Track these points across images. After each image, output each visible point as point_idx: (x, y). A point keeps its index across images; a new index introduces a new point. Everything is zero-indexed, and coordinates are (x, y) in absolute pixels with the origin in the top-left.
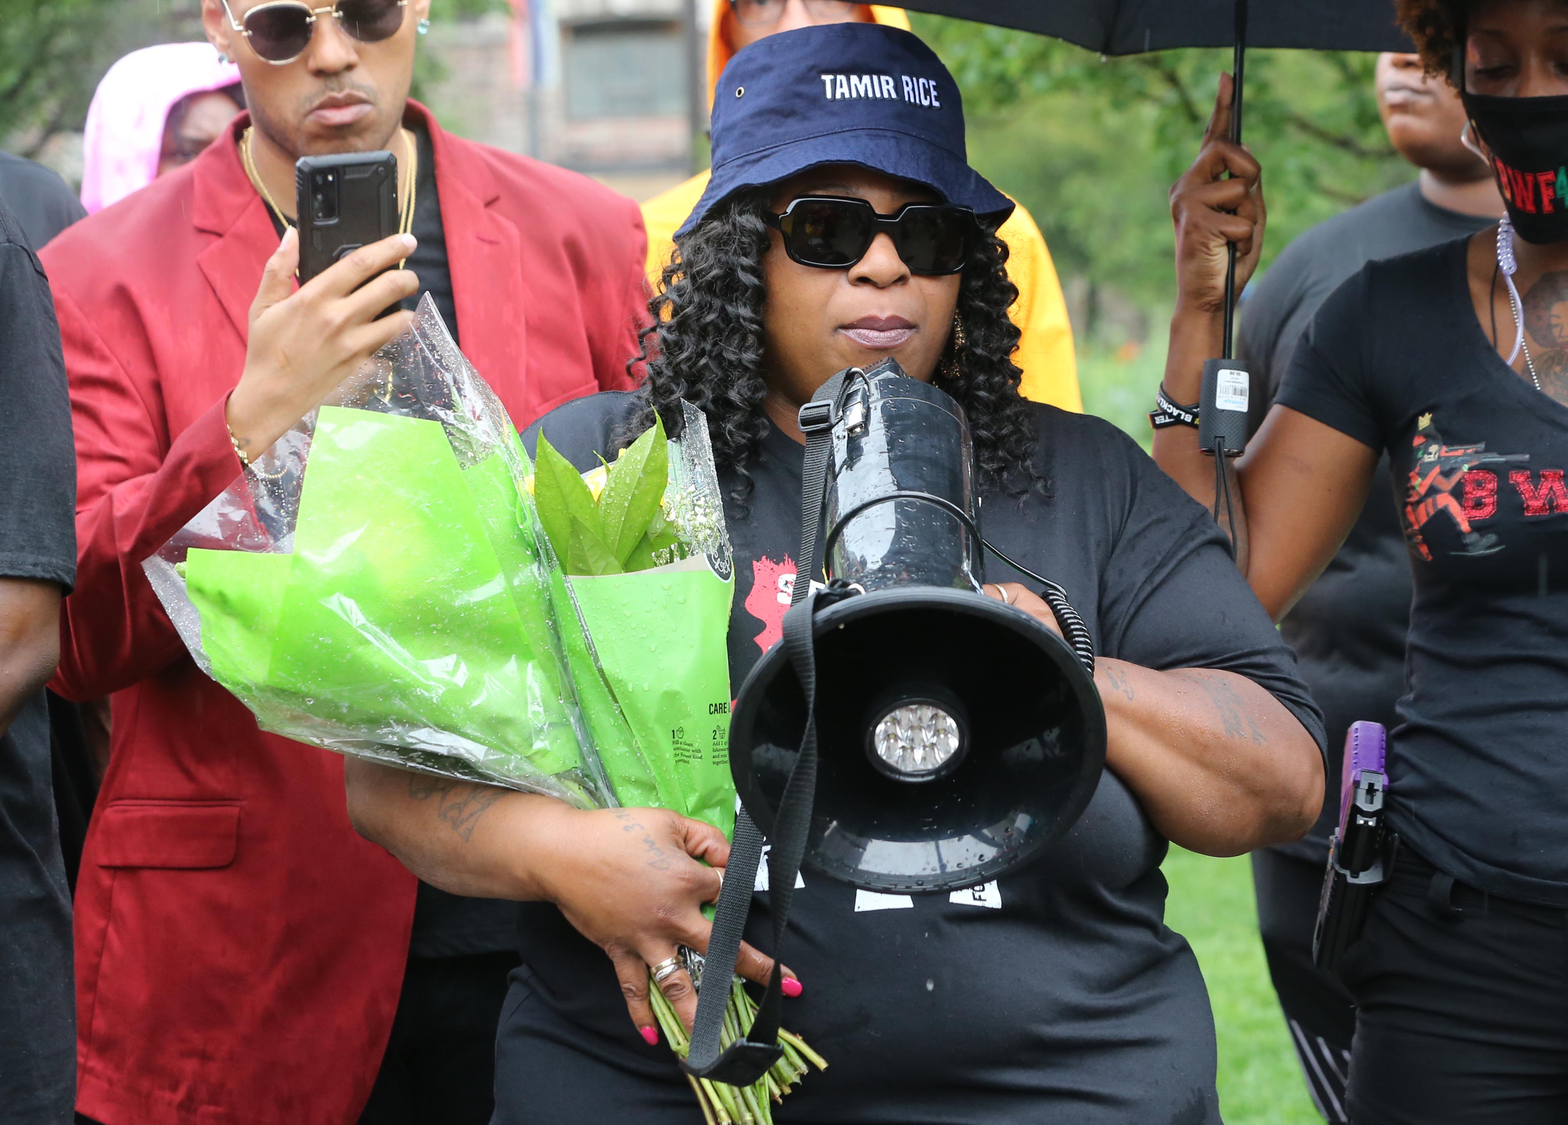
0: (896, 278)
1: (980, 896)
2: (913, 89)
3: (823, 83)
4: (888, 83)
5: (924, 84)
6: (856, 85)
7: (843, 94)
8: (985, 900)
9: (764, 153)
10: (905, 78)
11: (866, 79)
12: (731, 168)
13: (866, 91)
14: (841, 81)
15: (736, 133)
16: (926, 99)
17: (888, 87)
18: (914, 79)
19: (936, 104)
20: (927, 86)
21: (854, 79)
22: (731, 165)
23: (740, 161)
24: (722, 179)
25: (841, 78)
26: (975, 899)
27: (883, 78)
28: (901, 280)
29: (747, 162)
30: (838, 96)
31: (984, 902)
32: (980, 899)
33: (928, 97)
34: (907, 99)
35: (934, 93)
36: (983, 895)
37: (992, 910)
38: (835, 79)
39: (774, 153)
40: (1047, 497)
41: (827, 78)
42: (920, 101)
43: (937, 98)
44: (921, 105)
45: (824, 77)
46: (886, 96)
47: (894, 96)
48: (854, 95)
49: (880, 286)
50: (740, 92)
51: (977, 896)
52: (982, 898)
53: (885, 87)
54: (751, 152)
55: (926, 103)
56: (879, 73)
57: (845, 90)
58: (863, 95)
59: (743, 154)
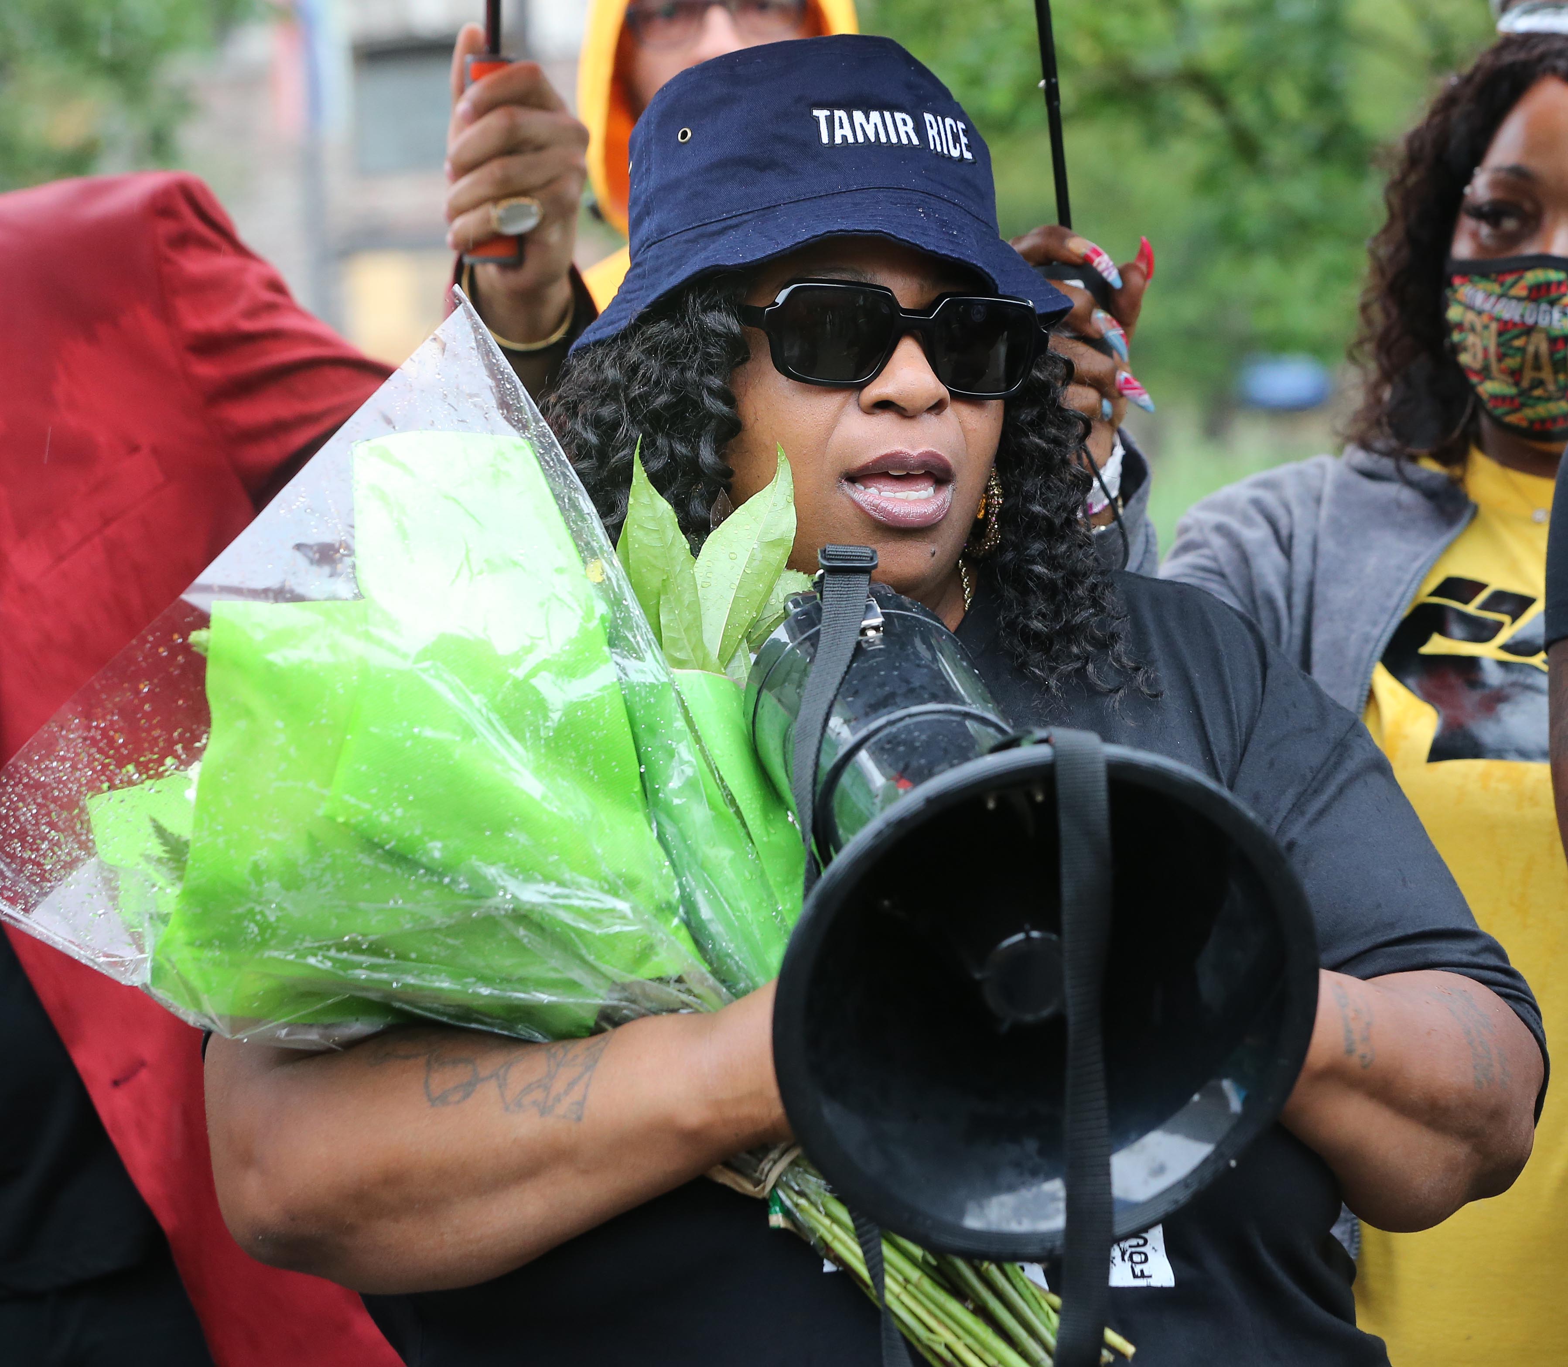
0: (932, 403)
1: (1142, 1271)
2: (939, 133)
3: (816, 120)
4: (905, 124)
5: (951, 126)
6: (861, 125)
7: (844, 137)
8: (1150, 1277)
9: (729, 222)
10: (928, 117)
11: (875, 116)
12: (675, 245)
13: (877, 133)
14: (840, 118)
15: (681, 194)
16: (955, 148)
17: (905, 128)
18: (939, 118)
19: (968, 155)
20: (955, 130)
21: (858, 116)
22: (674, 240)
23: (691, 235)
24: (660, 261)
25: (839, 114)
26: (1135, 1276)
27: (898, 116)
28: (938, 407)
29: (702, 236)
30: (838, 140)
31: (1149, 1280)
32: (1143, 1276)
33: (958, 145)
34: (932, 147)
35: (964, 140)
36: (1146, 1268)
37: (1162, 1290)
38: (832, 115)
39: (746, 221)
40: (1150, 696)
41: (821, 114)
42: (949, 151)
43: (969, 147)
44: (951, 157)
45: (816, 113)
46: (905, 141)
47: (915, 141)
48: (861, 139)
49: (909, 414)
50: (684, 135)
51: (1138, 1270)
52: (1146, 1273)
53: (902, 129)
54: (707, 221)
55: (955, 153)
56: (893, 108)
57: (847, 131)
58: (873, 140)
59: (694, 225)
